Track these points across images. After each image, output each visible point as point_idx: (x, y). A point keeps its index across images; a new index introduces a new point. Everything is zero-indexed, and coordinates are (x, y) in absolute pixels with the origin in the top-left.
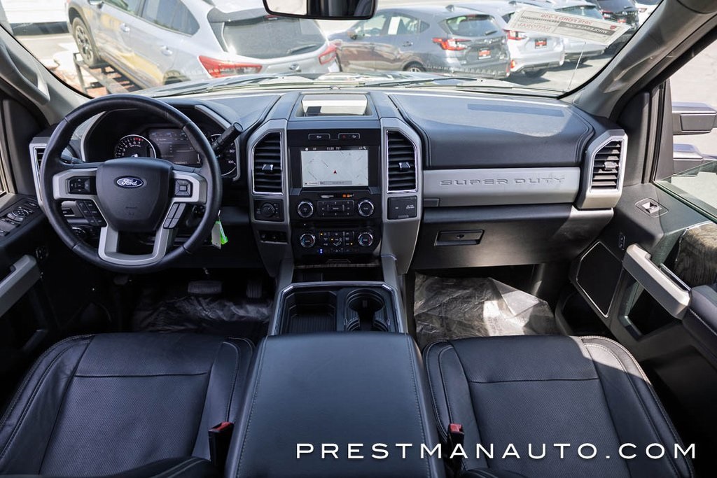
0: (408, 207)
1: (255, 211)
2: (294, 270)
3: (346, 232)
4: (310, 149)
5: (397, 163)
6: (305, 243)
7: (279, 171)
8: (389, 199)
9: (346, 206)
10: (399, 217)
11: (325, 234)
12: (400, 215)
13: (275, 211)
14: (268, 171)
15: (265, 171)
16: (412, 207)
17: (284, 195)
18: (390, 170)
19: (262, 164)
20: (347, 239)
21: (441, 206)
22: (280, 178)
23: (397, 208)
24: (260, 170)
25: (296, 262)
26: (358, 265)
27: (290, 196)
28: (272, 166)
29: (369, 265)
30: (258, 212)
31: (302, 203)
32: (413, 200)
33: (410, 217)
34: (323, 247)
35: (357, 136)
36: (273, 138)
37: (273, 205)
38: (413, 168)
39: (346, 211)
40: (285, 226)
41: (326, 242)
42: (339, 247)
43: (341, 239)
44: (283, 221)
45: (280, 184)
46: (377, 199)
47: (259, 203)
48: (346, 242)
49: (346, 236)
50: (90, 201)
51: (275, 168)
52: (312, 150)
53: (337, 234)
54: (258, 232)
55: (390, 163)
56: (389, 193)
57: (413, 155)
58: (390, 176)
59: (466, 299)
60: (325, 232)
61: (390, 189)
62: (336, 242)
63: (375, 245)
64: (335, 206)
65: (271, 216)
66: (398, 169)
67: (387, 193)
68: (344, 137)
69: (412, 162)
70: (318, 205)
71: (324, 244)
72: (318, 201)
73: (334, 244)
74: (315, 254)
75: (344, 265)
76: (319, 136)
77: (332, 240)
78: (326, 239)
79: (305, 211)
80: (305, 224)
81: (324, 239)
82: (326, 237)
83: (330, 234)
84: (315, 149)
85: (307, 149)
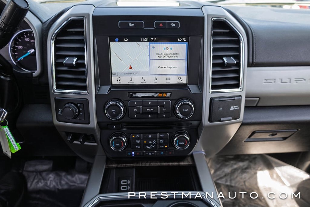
0: (232, 108)
1: (57, 111)
2: (105, 169)
3: (160, 133)
4: (121, 40)
5: (221, 57)
6: (116, 147)
7: (83, 65)
8: (211, 100)
9: (162, 106)
10: (222, 119)
11: (138, 136)
12: (224, 117)
13: (79, 111)
14: (70, 66)
15: (67, 65)
16: (236, 108)
17: (89, 93)
18: (214, 65)
19: (64, 57)
20: (162, 141)
21: (259, 105)
23: (220, 109)
24: (61, 64)
25: (108, 161)
26: (171, 164)
27: (96, 95)
28: (75, 60)
29: (182, 163)
30: (60, 113)
31: (111, 103)
32: (236, 100)
33: (233, 119)
34: (135, 150)
35: (177, 24)
37: (76, 105)
38: (238, 64)
39: (162, 112)
40: (93, 129)
41: (138, 144)
42: (152, 150)
43: (154, 142)
44: (89, 123)
46: (198, 99)
47: (61, 102)
48: (161, 144)
49: (161, 138)
51: (79, 61)
52: (123, 41)
53: (150, 136)
54: (64, 133)
55: (215, 57)
56: (213, 93)
57: (238, 50)
58: (214, 73)
59: (244, 170)
60: (137, 133)
61: (213, 87)
62: (149, 145)
63: (191, 147)
64: (150, 107)
65: (75, 118)
66: (223, 65)
67: (209, 93)
68: (161, 25)
69: (238, 57)
70: (129, 106)
71: (137, 147)
72: (129, 101)
73: (148, 147)
74: (127, 156)
75: (156, 164)
76: (132, 23)
77: (145, 142)
78: (138, 141)
79: (114, 113)
80: (114, 127)
81: (137, 141)
82: (138, 139)
83: (143, 136)
84: (127, 40)
85: (117, 40)
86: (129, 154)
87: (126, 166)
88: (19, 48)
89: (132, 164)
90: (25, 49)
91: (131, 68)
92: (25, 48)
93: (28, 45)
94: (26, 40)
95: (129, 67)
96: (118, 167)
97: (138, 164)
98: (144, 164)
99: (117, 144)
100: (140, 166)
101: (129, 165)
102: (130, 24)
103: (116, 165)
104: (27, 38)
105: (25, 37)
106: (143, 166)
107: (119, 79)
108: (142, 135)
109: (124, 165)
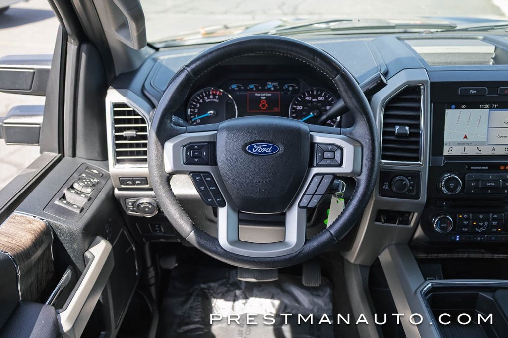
1: (381, 186)
3: (494, 213)
4: (458, 107)
6: (442, 228)
7: (418, 135)
11: (466, 216)
13: (411, 185)
14: (401, 135)
15: (397, 134)
17: (423, 164)
19: (394, 125)
20: (494, 223)
22: (418, 143)
24: (391, 133)
27: (430, 167)
28: (407, 128)
31: (448, 175)
34: (461, 233)
36: (410, 92)
37: (407, 178)
41: (466, 226)
42: (482, 234)
43: (486, 223)
44: (418, 198)
45: (418, 151)
47: (388, 175)
48: (493, 226)
49: (494, 219)
50: (207, 174)
51: (412, 131)
53: (481, 217)
60: (465, 213)
62: (480, 227)
64: (490, 181)
68: (506, 91)
70: (466, 179)
71: (463, 229)
72: (466, 174)
73: (477, 229)
74: (450, 240)
75: (477, 255)
76: (474, 90)
77: (475, 223)
78: (466, 222)
79: (452, 187)
80: (444, 204)
81: (464, 222)
82: (466, 219)
83: (473, 215)
84: (465, 106)
85: (454, 107)
86: (453, 238)
87: (438, 256)
88: (298, 109)
89: (446, 255)
90: (306, 110)
91: (466, 137)
92: (305, 108)
93: (309, 105)
94: (307, 98)
95: (464, 136)
96: (428, 257)
97: (454, 255)
98: (461, 256)
99: (443, 224)
100: (456, 257)
101: (441, 255)
102: (471, 91)
103: (426, 255)
104: (308, 96)
105: (307, 95)
106: (460, 258)
107: (451, 149)
108: (471, 215)
109: (436, 255)
